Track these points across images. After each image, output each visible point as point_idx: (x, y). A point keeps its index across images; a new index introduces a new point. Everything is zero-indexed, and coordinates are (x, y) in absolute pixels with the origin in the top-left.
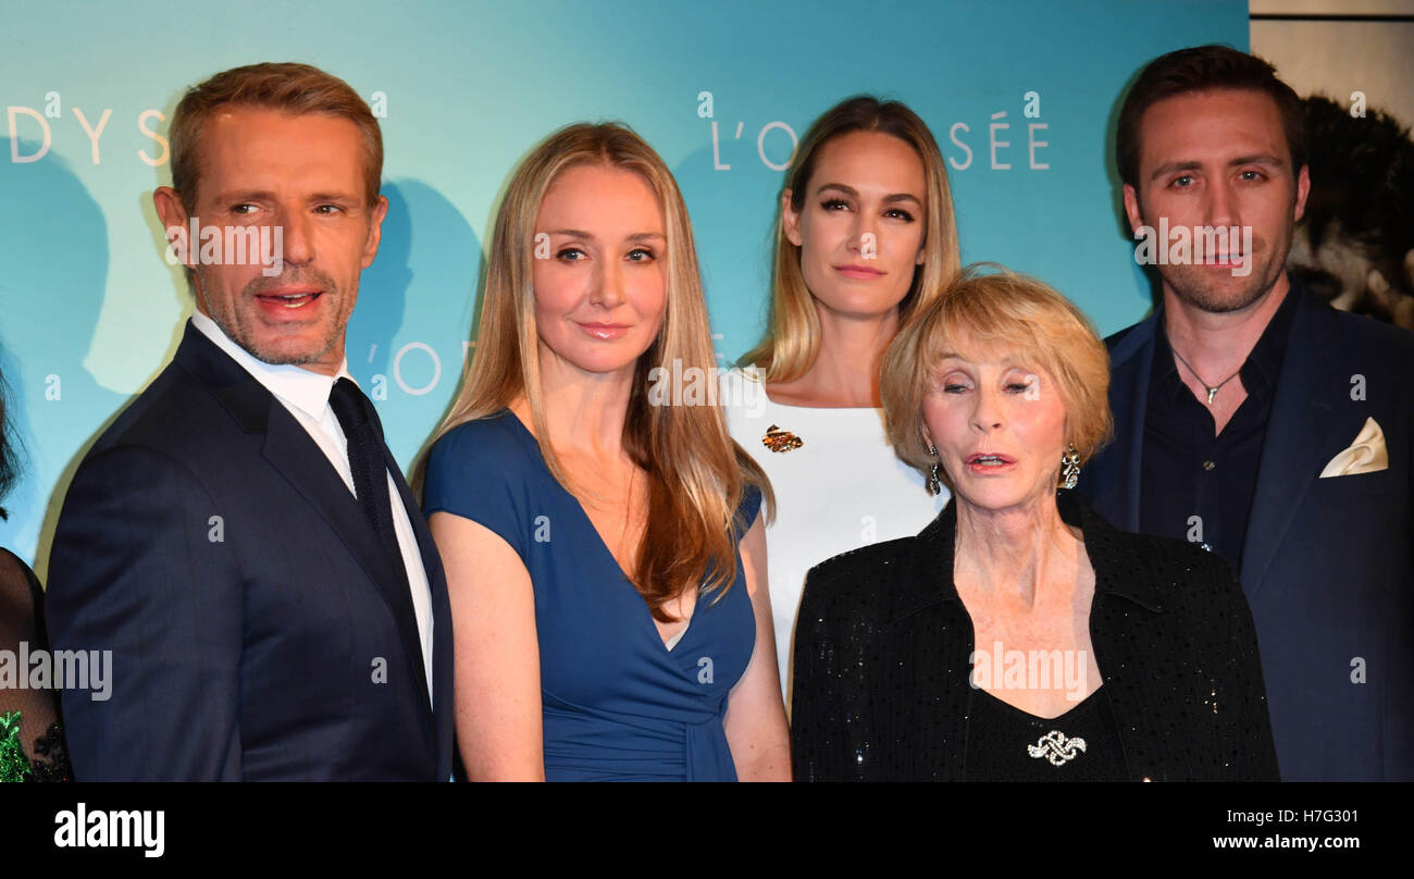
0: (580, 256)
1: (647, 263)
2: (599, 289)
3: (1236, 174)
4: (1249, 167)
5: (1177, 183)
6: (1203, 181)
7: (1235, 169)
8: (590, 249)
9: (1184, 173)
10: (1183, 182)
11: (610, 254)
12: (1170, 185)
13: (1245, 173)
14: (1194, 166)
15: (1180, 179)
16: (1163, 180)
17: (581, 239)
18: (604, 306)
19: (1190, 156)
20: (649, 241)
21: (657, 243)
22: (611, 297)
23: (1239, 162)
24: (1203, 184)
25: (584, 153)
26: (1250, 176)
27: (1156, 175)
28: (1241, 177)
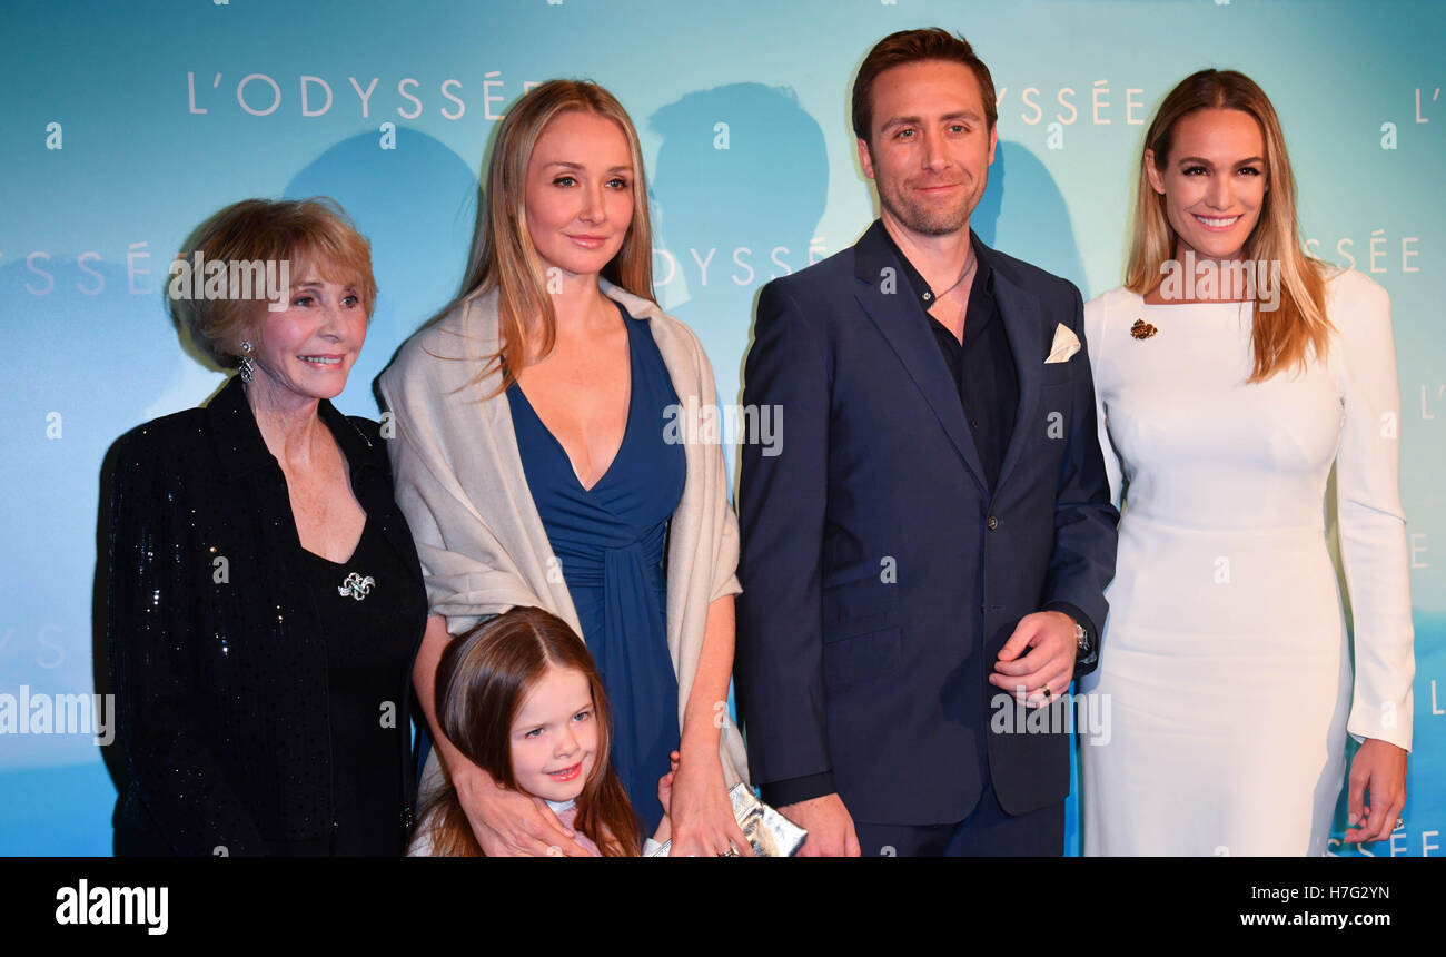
0: (573, 183)
1: (621, 189)
2: (589, 210)
3: (946, 128)
4: (956, 122)
5: (902, 135)
6: (921, 132)
7: (946, 122)
8: (580, 179)
9: (907, 127)
10: (907, 133)
11: (595, 183)
12: (897, 136)
13: (954, 127)
14: (913, 121)
15: (905, 132)
16: (891, 131)
17: (576, 170)
18: (593, 223)
19: (911, 112)
20: (623, 173)
21: (627, 174)
22: (598, 215)
23: (950, 117)
24: (921, 135)
25: (574, 102)
26: (957, 129)
27: (885, 128)
28: (951, 130)
